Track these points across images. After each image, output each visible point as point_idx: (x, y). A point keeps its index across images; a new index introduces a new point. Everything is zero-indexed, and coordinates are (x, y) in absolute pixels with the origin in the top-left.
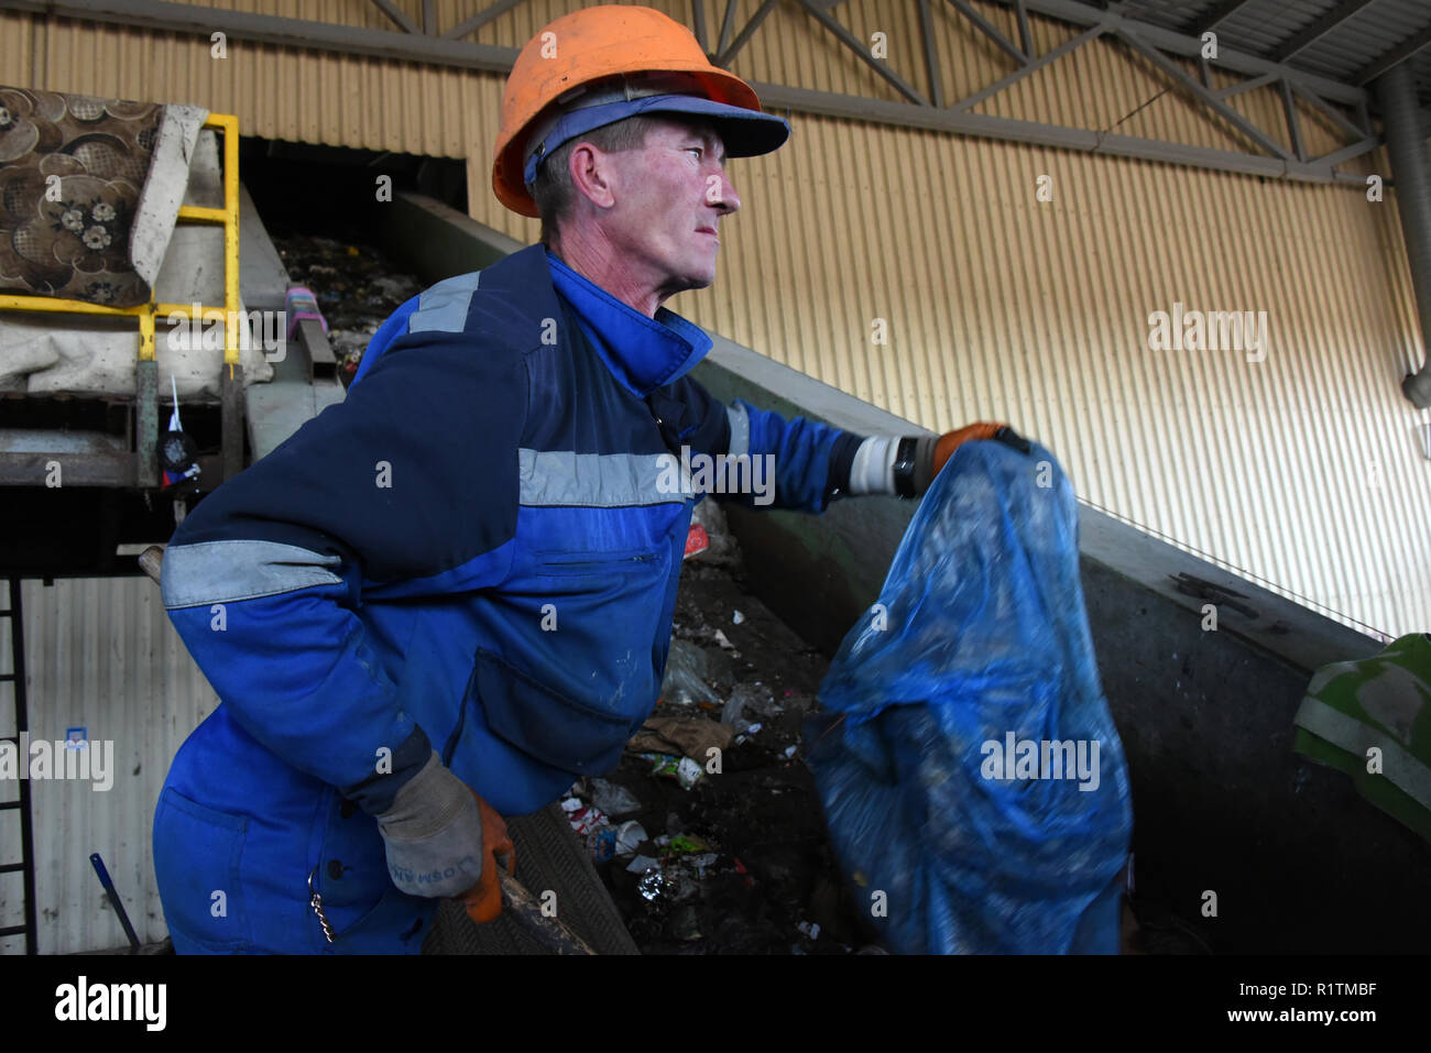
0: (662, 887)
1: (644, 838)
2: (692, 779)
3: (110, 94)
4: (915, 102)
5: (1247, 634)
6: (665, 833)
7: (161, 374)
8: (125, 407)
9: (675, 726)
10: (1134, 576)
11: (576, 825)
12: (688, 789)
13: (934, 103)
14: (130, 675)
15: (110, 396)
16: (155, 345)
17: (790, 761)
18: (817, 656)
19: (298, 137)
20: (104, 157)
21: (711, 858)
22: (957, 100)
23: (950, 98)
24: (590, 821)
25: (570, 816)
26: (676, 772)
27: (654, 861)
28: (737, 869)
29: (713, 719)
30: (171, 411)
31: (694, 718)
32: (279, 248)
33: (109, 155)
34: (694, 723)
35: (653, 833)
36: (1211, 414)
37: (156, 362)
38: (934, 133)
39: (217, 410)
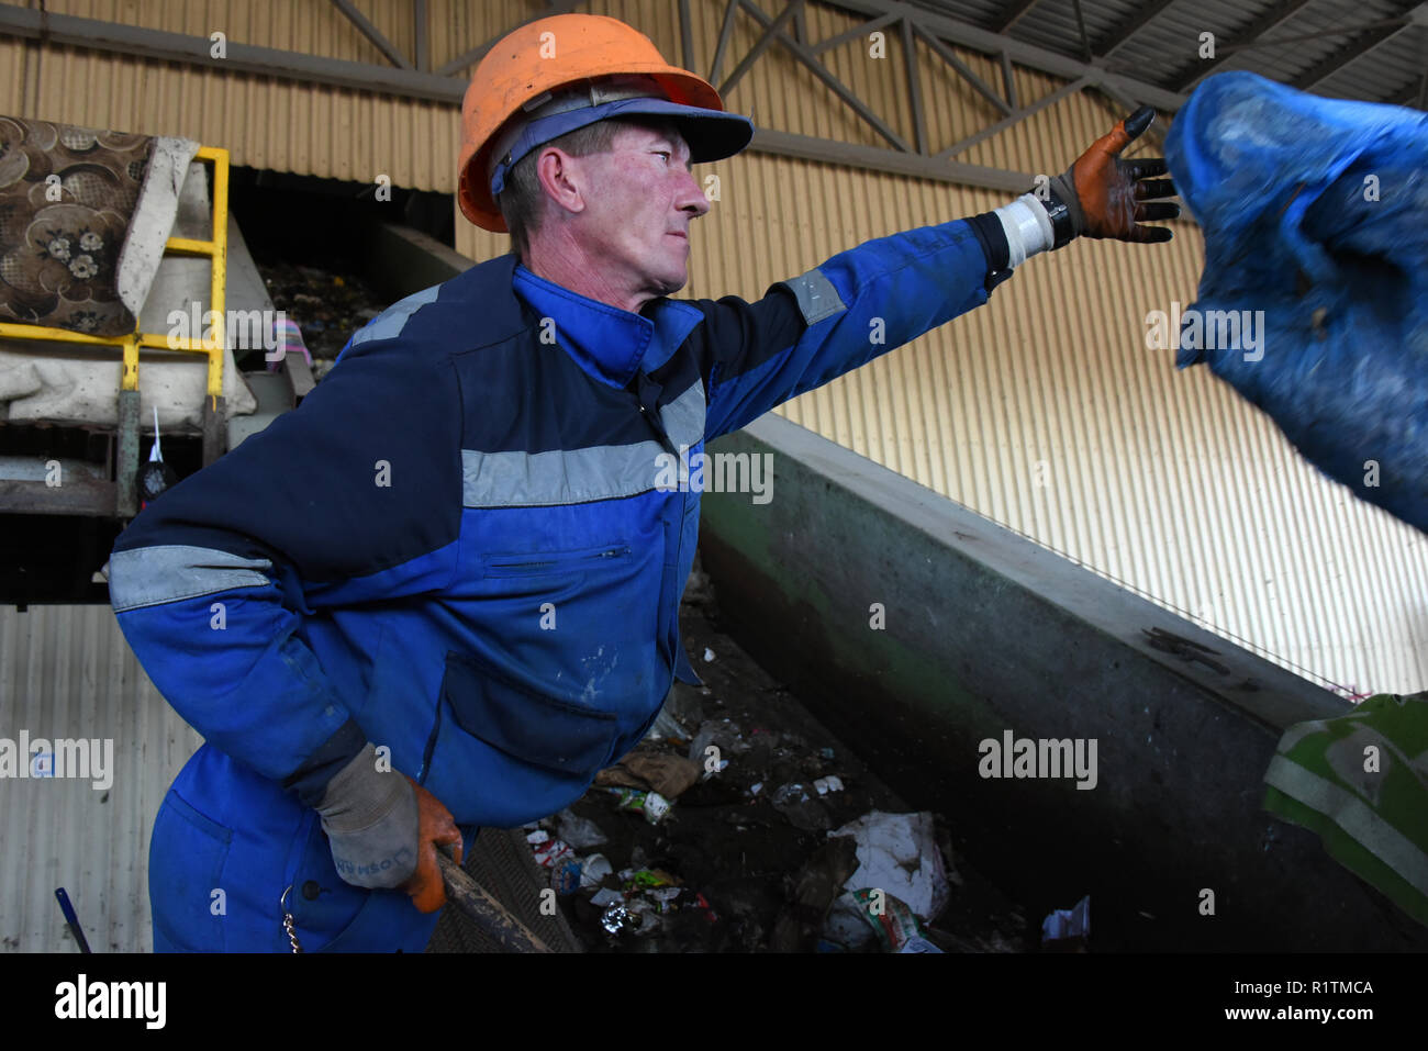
0: (625, 920)
1: (609, 871)
2: (658, 814)
3: (101, 125)
4: (899, 149)
5: (1220, 691)
6: (630, 866)
7: (143, 404)
8: (106, 437)
9: (642, 761)
10: (1107, 629)
11: (540, 858)
12: (654, 823)
13: (918, 150)
14: (101, 702)
15: (91, 424)
16: (138, 375)
17: (756, 798)
18: (786, 694)
19: (288, 167)
20: (94, 187)
21: (674, 893)
22: (941, 149)
23: (934, 146)
24: (556, 853)
25: (537, 848)
26: (643, 806)
27: (618, 894)
28: (700, 903)
29: (681, 754)
30: (153, 440)
31: (662, 754)
32: (264, 276)
33: (99, 186)
34: (662, 758)
35: (618, 866)
36: (1186, 463)
37: (139, 392)
38: (918, 180)
39: (199, 442)
